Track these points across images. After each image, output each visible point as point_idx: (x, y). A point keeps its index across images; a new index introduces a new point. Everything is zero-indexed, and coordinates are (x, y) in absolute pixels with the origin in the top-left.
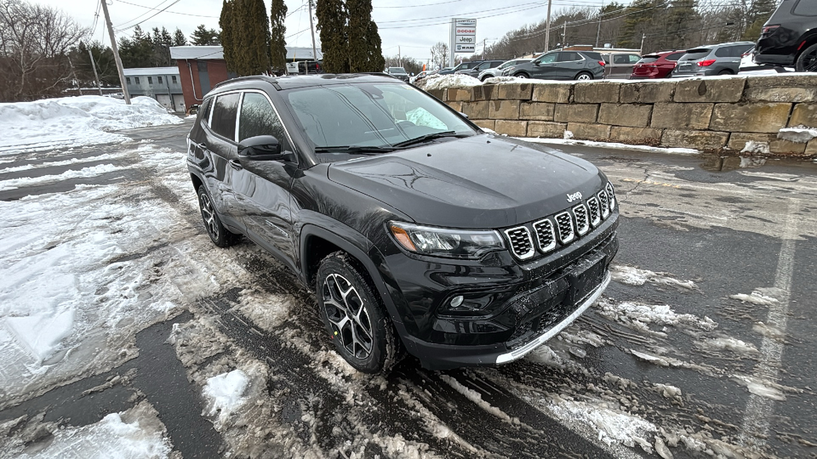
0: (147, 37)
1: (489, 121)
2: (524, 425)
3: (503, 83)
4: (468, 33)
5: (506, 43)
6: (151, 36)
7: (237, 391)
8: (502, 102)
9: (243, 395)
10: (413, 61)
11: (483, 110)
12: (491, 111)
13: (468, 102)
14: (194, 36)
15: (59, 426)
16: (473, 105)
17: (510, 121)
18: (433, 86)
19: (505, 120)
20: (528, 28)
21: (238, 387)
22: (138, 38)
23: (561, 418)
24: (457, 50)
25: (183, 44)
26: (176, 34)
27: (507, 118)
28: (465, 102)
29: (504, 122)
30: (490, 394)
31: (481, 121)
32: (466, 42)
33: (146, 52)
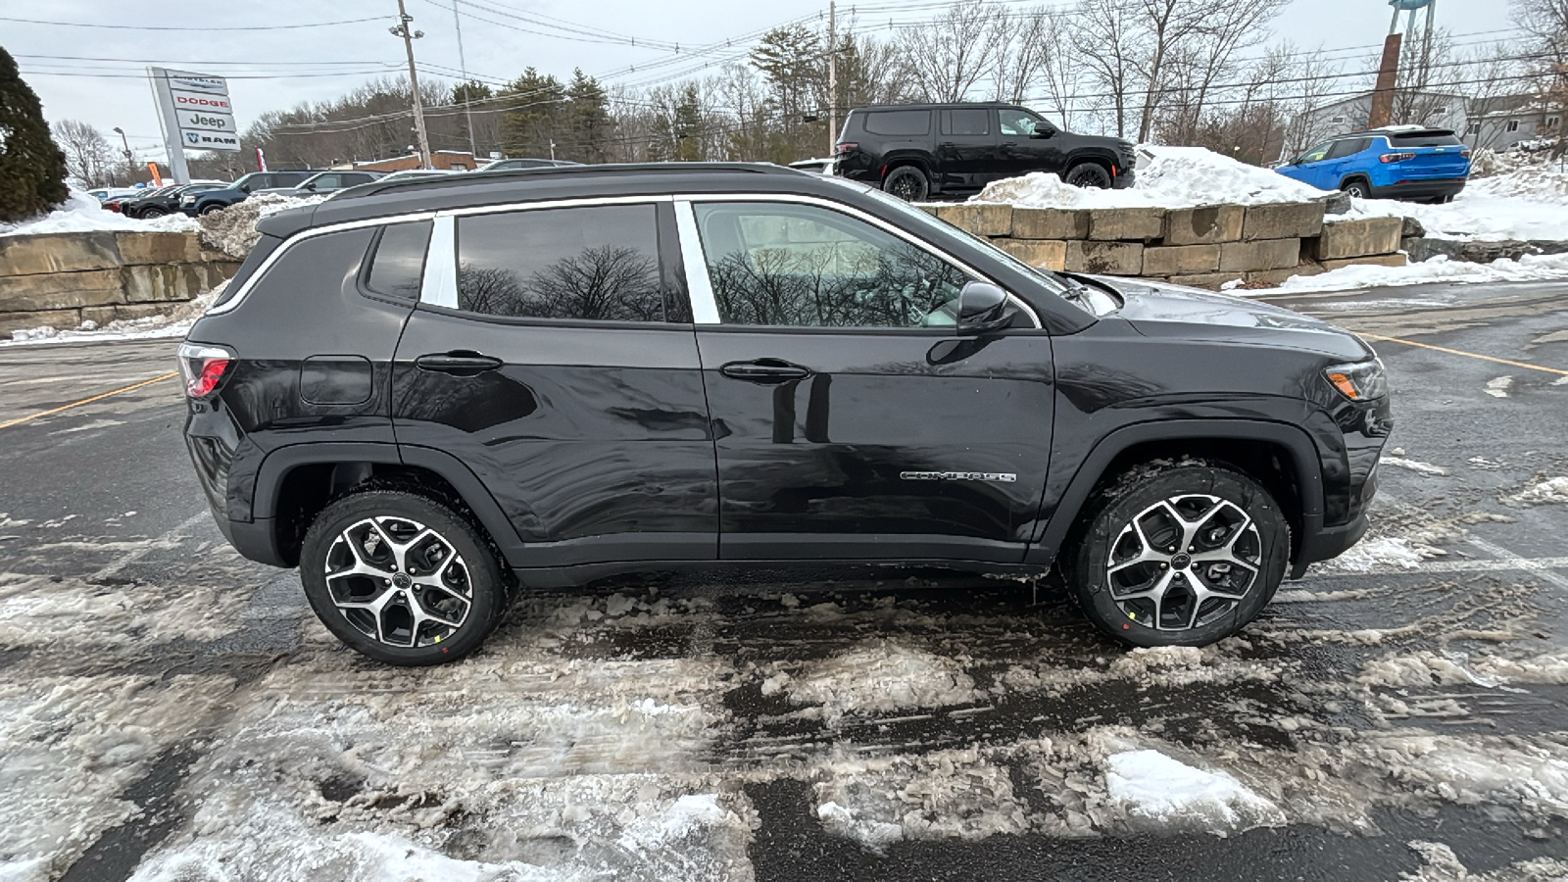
4: (209, 107)
5: (265, 138)
20: (312, 109)
24: (187, 142)
32: (209, 127)
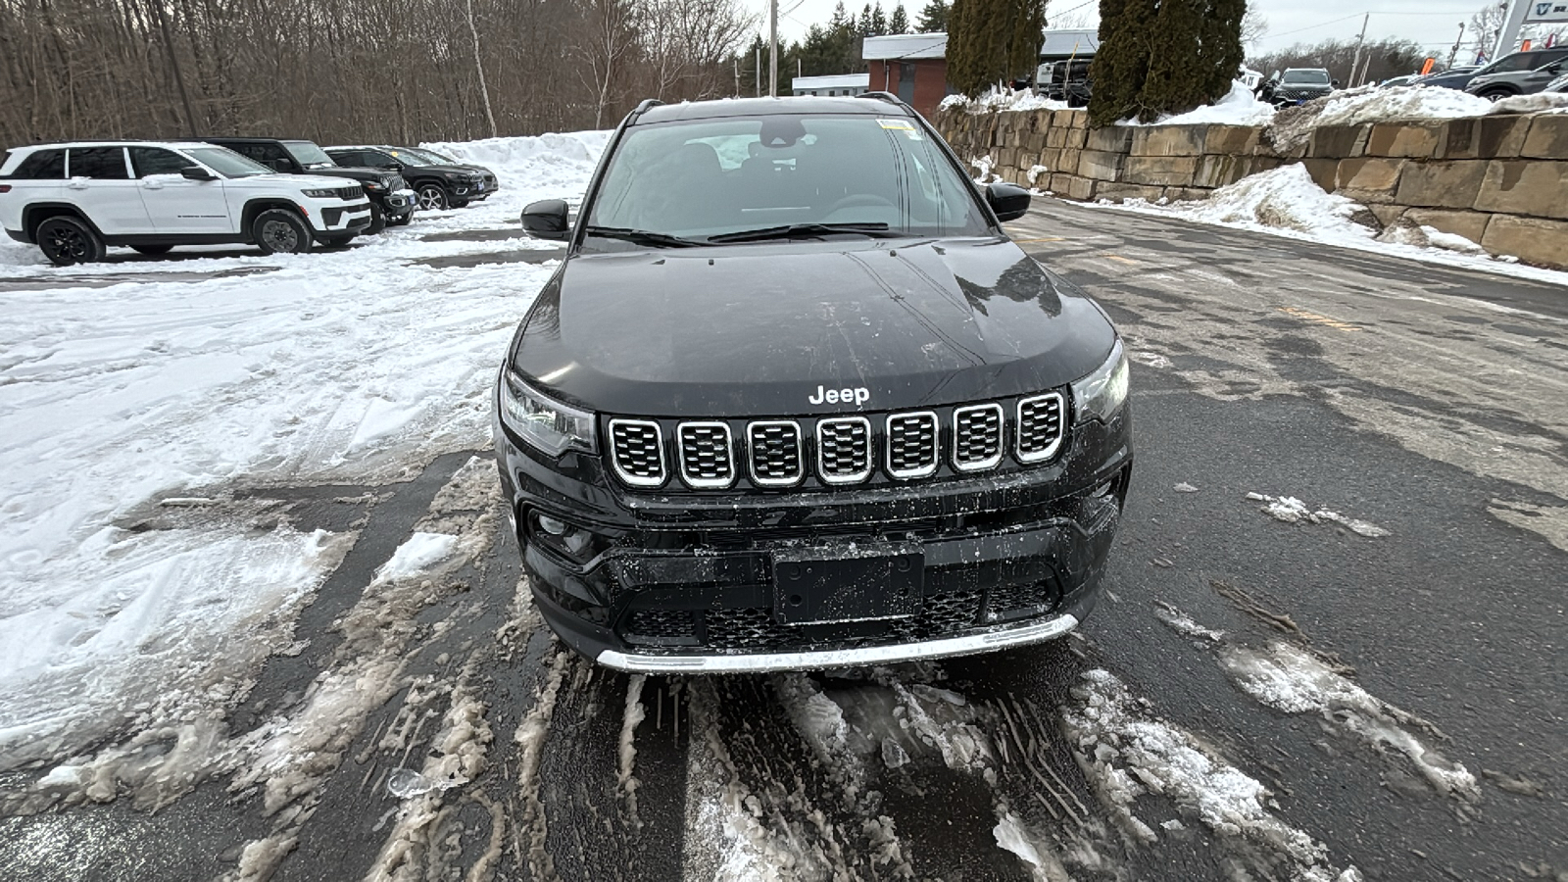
0: (850, 21)
1: (1470, 214)
2: (633, 796)
3: (1556, 111)
6: (856, 20)
7: (420, 559)
8: (1530, 165)
9: (423, 568)
10: (1413, 50)
11: (1462, 184)
12: (1488, 189)
13: (1423, 161)
14: (922, 16)
15: (291, 523)
16: (1436, 170)
17: (1538, 222)
18: (1339, 117)
19: (1521, 216)
21: (426, 556)
22: (836, 25)
23: (697, 827)
25: (902, 32)
26: (895, 14)
27: (1533, 211)
28: (1413, 159)
29: (1518, 220)
30: (659, 727)
31: (1446, 213)
33: (840, 48)
